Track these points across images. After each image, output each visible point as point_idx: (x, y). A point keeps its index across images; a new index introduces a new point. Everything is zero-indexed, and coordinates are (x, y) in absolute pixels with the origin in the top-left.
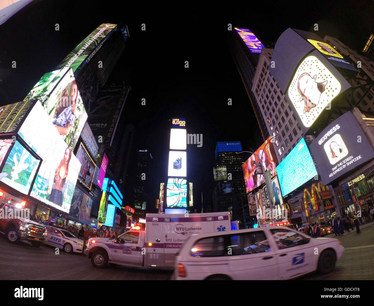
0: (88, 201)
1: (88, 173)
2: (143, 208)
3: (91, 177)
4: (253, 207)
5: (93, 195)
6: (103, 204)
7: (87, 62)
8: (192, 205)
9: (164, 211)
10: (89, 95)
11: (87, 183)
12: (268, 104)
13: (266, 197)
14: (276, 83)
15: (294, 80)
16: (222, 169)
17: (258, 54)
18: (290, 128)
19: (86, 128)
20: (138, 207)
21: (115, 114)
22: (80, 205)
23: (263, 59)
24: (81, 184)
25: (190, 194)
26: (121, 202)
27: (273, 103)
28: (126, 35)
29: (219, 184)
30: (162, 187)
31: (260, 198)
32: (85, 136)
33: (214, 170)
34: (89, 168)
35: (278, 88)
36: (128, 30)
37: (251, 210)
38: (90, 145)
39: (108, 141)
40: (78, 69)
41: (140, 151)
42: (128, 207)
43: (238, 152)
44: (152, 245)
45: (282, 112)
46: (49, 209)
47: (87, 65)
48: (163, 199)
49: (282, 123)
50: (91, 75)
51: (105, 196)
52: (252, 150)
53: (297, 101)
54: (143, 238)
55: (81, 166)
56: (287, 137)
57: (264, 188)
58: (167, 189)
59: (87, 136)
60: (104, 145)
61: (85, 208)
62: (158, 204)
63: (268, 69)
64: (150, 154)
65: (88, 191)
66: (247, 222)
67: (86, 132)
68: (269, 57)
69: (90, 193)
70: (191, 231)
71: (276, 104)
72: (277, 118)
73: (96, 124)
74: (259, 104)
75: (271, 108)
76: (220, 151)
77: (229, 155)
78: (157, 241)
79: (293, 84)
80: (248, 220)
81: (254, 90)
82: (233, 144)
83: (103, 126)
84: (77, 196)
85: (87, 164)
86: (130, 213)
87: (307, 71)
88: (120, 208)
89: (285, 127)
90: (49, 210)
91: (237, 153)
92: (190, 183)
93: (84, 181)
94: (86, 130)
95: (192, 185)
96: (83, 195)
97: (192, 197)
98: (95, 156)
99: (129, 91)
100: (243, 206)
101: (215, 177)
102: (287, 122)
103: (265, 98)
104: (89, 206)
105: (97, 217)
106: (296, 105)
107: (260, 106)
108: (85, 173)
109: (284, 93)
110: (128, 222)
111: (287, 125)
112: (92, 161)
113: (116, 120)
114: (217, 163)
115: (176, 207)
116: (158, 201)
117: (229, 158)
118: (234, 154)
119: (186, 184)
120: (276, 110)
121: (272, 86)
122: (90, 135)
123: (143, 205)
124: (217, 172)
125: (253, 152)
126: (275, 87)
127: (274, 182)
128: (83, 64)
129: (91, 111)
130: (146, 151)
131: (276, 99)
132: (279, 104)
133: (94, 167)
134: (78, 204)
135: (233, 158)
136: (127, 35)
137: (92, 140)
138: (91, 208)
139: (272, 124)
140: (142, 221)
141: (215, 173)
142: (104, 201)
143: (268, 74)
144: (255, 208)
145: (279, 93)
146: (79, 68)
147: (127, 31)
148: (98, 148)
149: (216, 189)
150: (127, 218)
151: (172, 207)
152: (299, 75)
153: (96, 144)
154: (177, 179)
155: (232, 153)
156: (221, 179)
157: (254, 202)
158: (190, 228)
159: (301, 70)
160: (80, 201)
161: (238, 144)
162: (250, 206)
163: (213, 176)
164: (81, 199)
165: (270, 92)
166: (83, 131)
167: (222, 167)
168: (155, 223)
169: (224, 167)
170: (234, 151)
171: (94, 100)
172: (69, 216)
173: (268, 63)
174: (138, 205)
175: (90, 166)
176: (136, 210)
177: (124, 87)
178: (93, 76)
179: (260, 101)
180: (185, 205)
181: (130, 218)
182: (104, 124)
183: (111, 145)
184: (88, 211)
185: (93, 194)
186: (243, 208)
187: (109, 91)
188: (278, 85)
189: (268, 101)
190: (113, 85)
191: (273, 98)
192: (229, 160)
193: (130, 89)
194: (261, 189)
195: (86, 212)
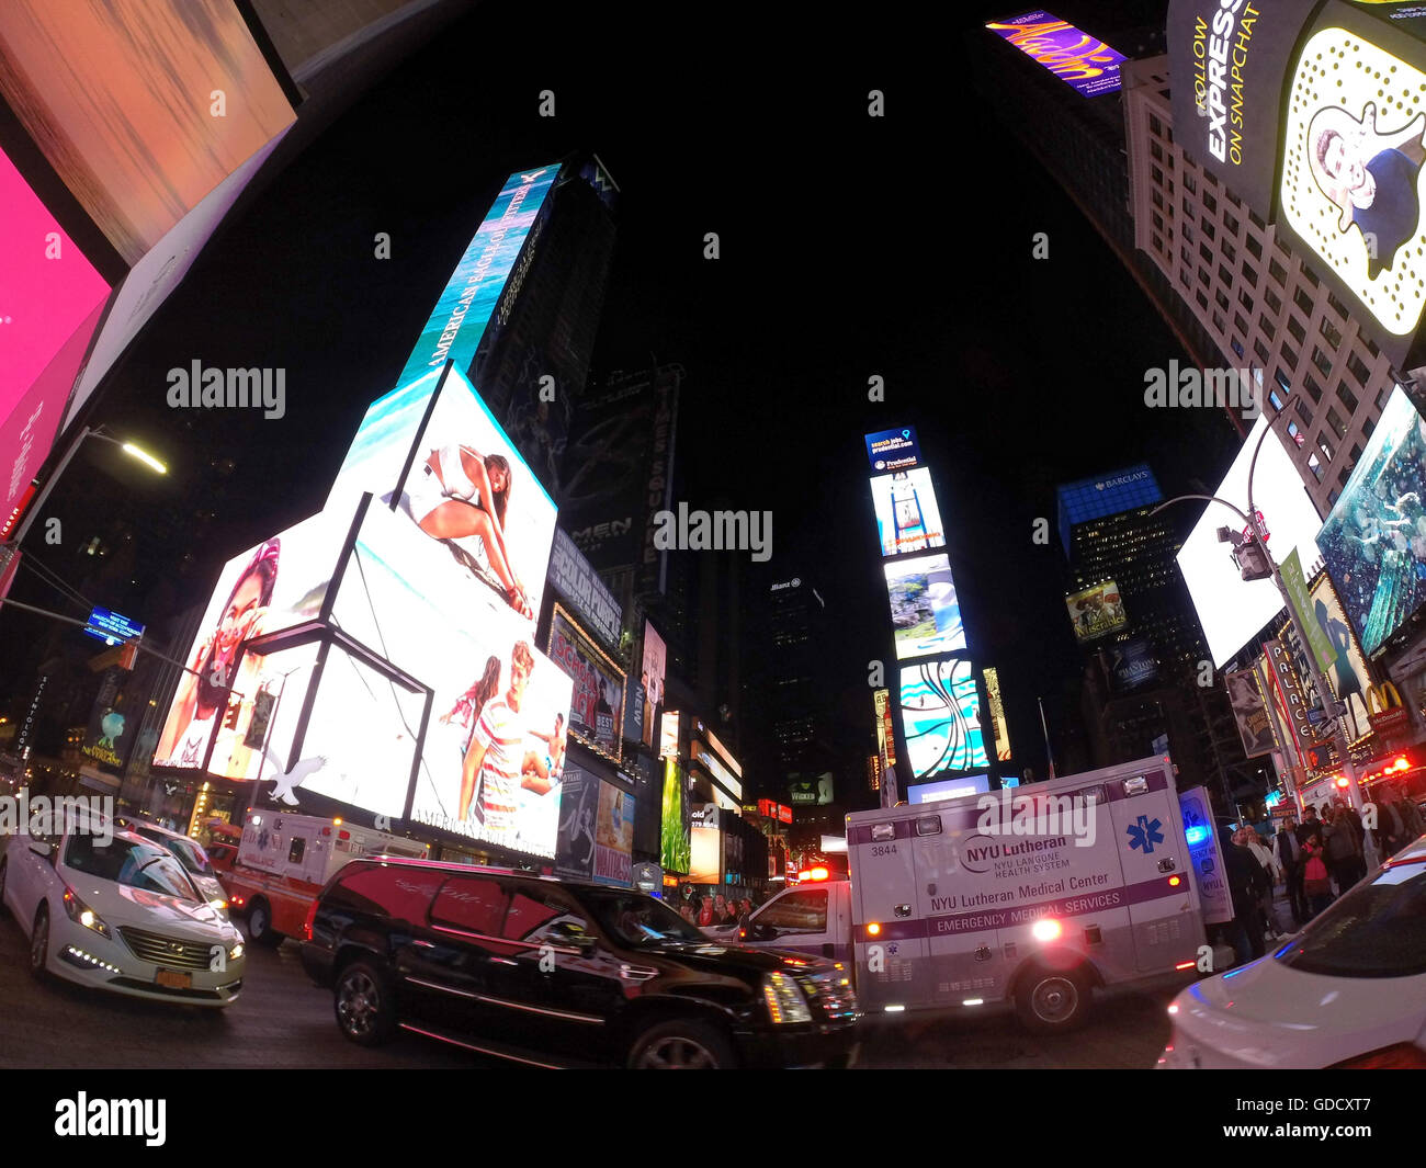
0: (618, 806)
1: (602, 707)
2: (823, 799)
3: (615, 719)
4: (1253, 719)
5: (631, 781)
6: (673, 807)
7: (502, 322)
8: (1008, 757)
9: (903, 796)
10: (541, 433)
11: (605, 740)
12: (1216, 281)
13: (1298, 671)
14: (1222, 186)
15: (1291, 152)
16: (1098, 589)
17: (1113, 95)
18: (1331, 356)
19: (560, 550)
20: (804, 797)
21: (652, 477)
22: (592, 824)
23: (1140, 106)
24: (584, 747)
25: (993, 714)
26: (737, 789)
27: (1236, 271)
28: (604, 189)
29: (1098, 652)
30: (880, 708)
31: (1273, 680)
32: (565, 577)
33: (1069, 599)
34: (601, 687)
35: (1238, 204)
36: (605, 169)
37: (1245, 733)
38: (590, 606)
39: (651, 579)
40: (479, 358)
41: (775, 587)
42: (768, 802)
43: (1150, 508)
44: (881, 931)
45: (1282, 300)
46: (483, 853)
47: (505, 332)
48: (893, 753)
49: (1293, 345)
50: (531, 363)
51: (676, 778)
52: (1201, 485)
53: (1330, 238)
54: (843, 908)
55: (574, 688)
56: (1332, 399)
57: (1285, 635)
58: (904, 711)
59: (573, 578)
60: (641, 595)
61: (612, 831)
62: (877, 772)
63: (1170, 140)
64: (815, 592)
65: (614, 768)
66: (1234, 787)
67: (565, 565)
68: (1161, 93)
69: (620, 774)
70: (1026, 856)
71: (1249, 273)
72: (1268, 329)
73: (592, 530)
74: (1182, 291)
75: (1232, 295)
76: (1076, 520)
77: (1116, 529)
78: (900, 910)
79: (1293, 169)
80: (1237, 781)
81: (1143, 242)
82: (1119, 480)
83: (619, 528)
84: (573, 793)
85: (593, 673)
86: (778, 825)
87: (1330, 95)
88: (737, 810)
89: (1313, 358)
90: (484, 857)
91: (1143, 513)
92: (986, 671)
93: (591, 736)
94: (564, 555)
95: (995, 677)
96: (595, 786)
97: (1001, 723)
98: (615, 639)
99: (681, 381)
100: (1208, 725)
101: (1079, 628)
102: (1314, 337)
103: (1198, 260)
104: (623, 824)
105: (657, 858)
106: (1330, 256)
107: (1190, 300)
108: (591, 707)
109: (1266, 220)
110: (772, 859)
111: (1316, 348)
112: (608, 659)
113: (659, 495)
114: (1077, 571)
115: (948, 775)
116: (876, 761)
117: (1119, 540)
118: (1133, 521)
119: (972, 678)
120: (1257, 295)
121: (1211, 204)
122: (580, 570)
123: (822, 786)
124: (1084, 608)
125: (1206, 495)
126: (1223, 204)
127: (1318, 601)
128: (492, 334)
129: (563, 484)
130: (796, 582)
131: (1244, 255)
132: (1261, 268)
133: (620, 679)
134: (583, 822)
135: (1133, 537)
136: (610, 188)
137: (593, 585)
138: (630, 828)
139: (1258, 360)
140: (833, 845)
141: (1074, 613)
142: (675, 796)
143: (1179, 162)
144: (1263, 724)
145: (1246, 226)
146: (481, 352)
147: (602, 174)
148: (619, 610)
149: (1090, 673)
150: (770, 845)
151: (931, 775)
152: (1302, 126)
153: (611, 598)
154: (933, 666)
155: (1124, 518)
156: (1102, 633)
157: (1253, 701)
158: (1022, 845)
159: (1305, 103)
160: (589, 810)
161: (1142, 474)
162: (1240, 720)
163: (1070, 624)
164: (593, 801)
165: (1210, 232)
166: (554, 561)
167: (1099, 583)
168: (884, 845)
169: (1106, 580)
170: (1130, 505)
171: (564, 446)
172: (559, 868)
173: (1164, 118)
174: (803, 791)
175: (603, 682)
176: (799, 810)
177: (659, 373)
178: (536, 363)
179: (1184, 280)
180: (982, 761)
181: (779, 841)
182: (624, 522)
183: (662, 589)
184: (622, 839)
185: (631, 777)
186: (1210, 733)
187: (610, 401)
188: (1235, 192)
189: (1213, 272)
190: (618, 376)
191: (1230, 253)
192: (1120, 548)
193: (681, 374)
194: (1271, 639)
195: (616, 845)
